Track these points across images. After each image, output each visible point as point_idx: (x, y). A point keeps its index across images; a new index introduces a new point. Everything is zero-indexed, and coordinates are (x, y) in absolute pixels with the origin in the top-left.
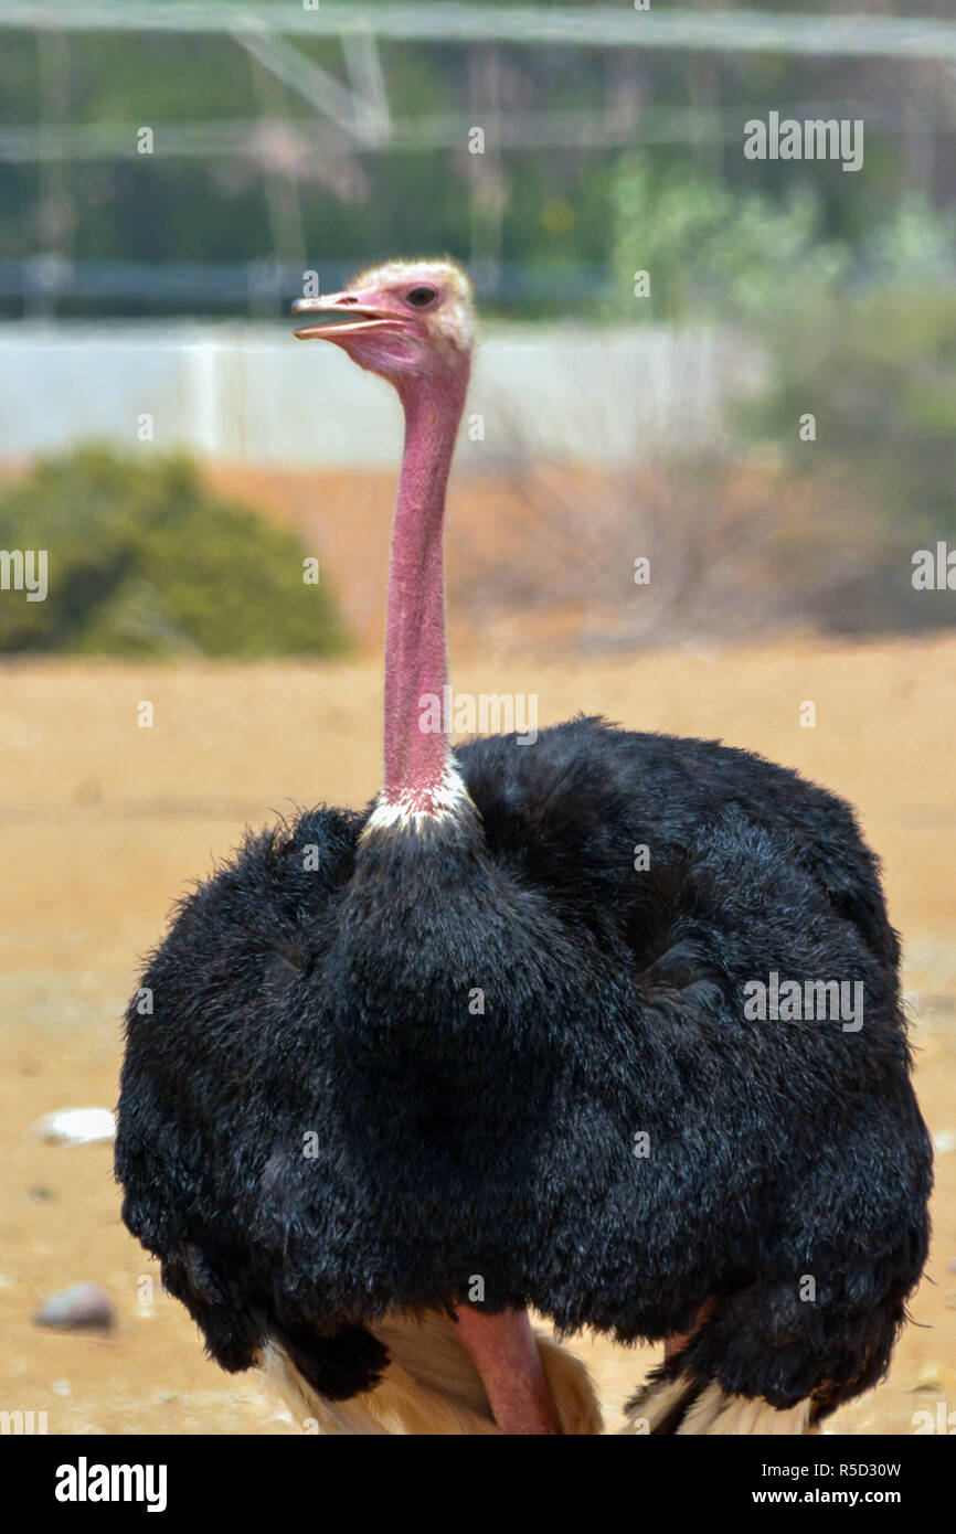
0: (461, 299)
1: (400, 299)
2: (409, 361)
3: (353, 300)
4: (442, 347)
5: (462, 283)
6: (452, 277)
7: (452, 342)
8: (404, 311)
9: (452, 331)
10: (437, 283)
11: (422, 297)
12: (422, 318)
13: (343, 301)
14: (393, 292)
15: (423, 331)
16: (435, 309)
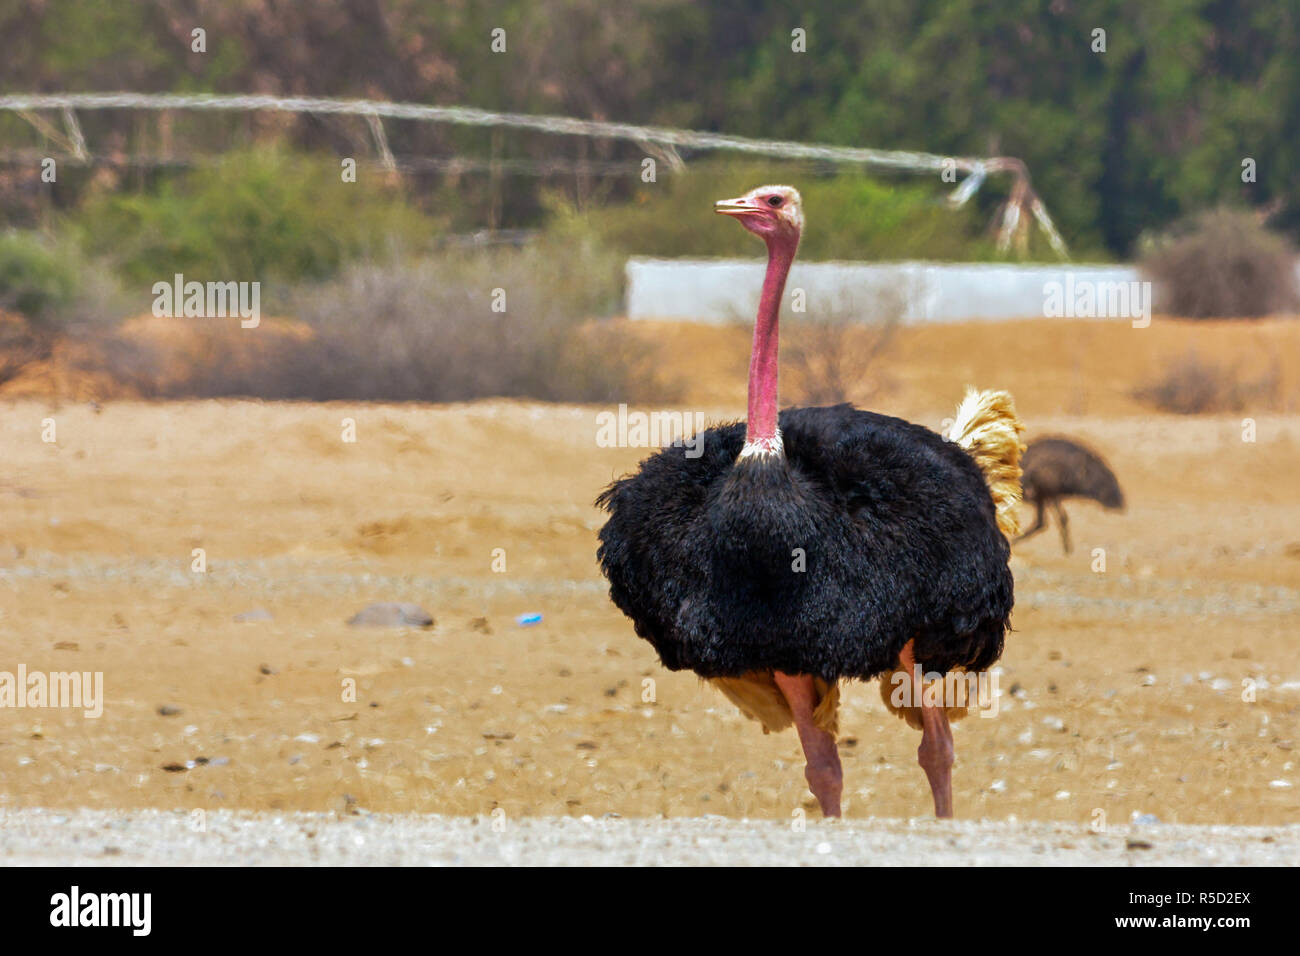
0: (795, 203)
1: (765, 202)
2: (768, 229)
3: (743, 202)
4: (785, 225)
5: (796, 196)
6: (791, 193)
7: (789, 223)
8: (765, 207)
9: (789, 218)
10: (783, 195)
11: (775, 201)
12: (775, 210)
13: (739, 202)
14: (762, 199)
15: (775, 216)
16: (781, 207)
